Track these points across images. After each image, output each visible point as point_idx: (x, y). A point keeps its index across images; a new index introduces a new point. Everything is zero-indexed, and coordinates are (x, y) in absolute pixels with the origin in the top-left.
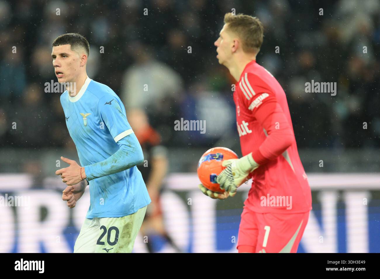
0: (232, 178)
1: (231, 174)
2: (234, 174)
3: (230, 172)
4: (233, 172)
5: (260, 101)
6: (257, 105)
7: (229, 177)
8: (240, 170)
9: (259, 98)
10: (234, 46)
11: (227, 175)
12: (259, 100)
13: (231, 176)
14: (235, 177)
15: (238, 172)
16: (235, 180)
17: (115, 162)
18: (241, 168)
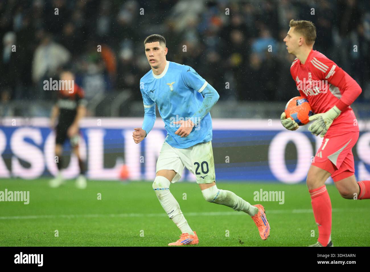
0: (325, 125)
1: (323, 123)
2: (326, 122)
3: (323, 122)
4: (325, 121)
5: (334, 71)
6: (332, 74)
7: (323, 125)
8: (330, 119)
9: (332, 69)
10: (300, 42)
11: (321, 124)
12: (332, 70)
13: (324, 124)
14: (326, 124)
15: (329, 121)
16: (327, 126)
17: (207, 107)
18: (330, 117)
